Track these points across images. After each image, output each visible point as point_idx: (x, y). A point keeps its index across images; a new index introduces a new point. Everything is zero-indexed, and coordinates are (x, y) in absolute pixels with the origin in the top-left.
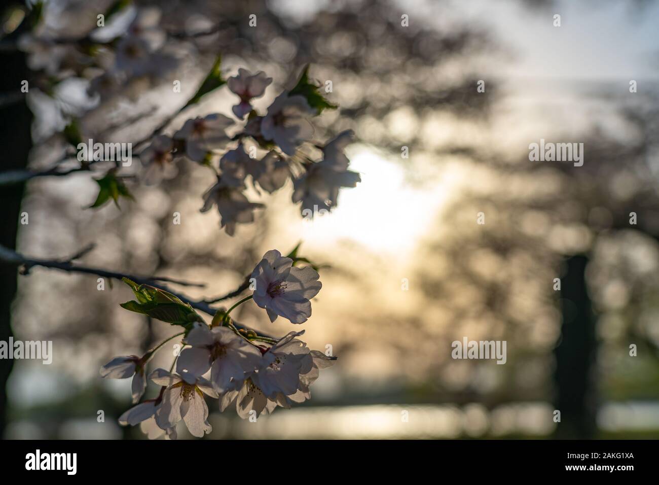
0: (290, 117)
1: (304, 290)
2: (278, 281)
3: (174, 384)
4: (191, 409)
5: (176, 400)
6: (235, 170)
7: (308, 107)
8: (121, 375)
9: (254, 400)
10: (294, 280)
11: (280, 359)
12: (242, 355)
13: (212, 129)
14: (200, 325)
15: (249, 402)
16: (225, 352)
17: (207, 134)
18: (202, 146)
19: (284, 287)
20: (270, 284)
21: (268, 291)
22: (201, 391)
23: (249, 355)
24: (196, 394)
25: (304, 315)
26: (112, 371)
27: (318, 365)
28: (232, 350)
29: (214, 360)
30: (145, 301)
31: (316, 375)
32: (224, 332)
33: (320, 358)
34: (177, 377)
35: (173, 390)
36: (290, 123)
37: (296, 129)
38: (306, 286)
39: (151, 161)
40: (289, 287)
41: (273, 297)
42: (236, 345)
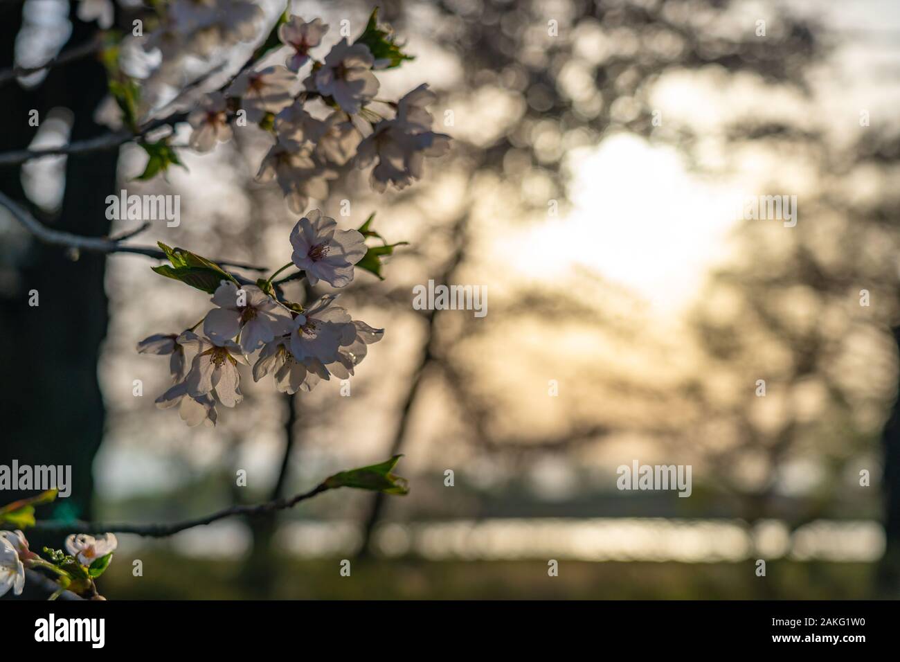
0: (353, 69)
1: (345, 255)
2: (320, 244)
3: (204, 350)
4: (223, 379)
5: (208, 368)
6: (293, 132)
7: (371, 56)
8: (158, 351)
9: (291, 373)
10: (336, 244)
11: (316, 325)
12: (272, 319)
13: (271, 85)
14: (228, 284)
15: (286, 374)
16: (256, 315)
17: (266, 92)
18: (260, 106)
19: (327, 250)
20: (312, 247)
21: (309, 254)
22: (232, 358)
23: (280, 317)
24: (228, 361)
25: (346, 279)
26: (148, 347)
27: (364, 340)
28: (262, 313)
29: (244, 324)
30: (178, 266)
31: (363, 353)
32: (253, 291)
33: (365, 331)
34: (206, 342)
35: (203, 358)
36: (353, 76)
37: (360, 84)
38: (347, 251)
39: (203, 123)
40: (331, 252)
41: (314, 261)
42: (266, 308)
